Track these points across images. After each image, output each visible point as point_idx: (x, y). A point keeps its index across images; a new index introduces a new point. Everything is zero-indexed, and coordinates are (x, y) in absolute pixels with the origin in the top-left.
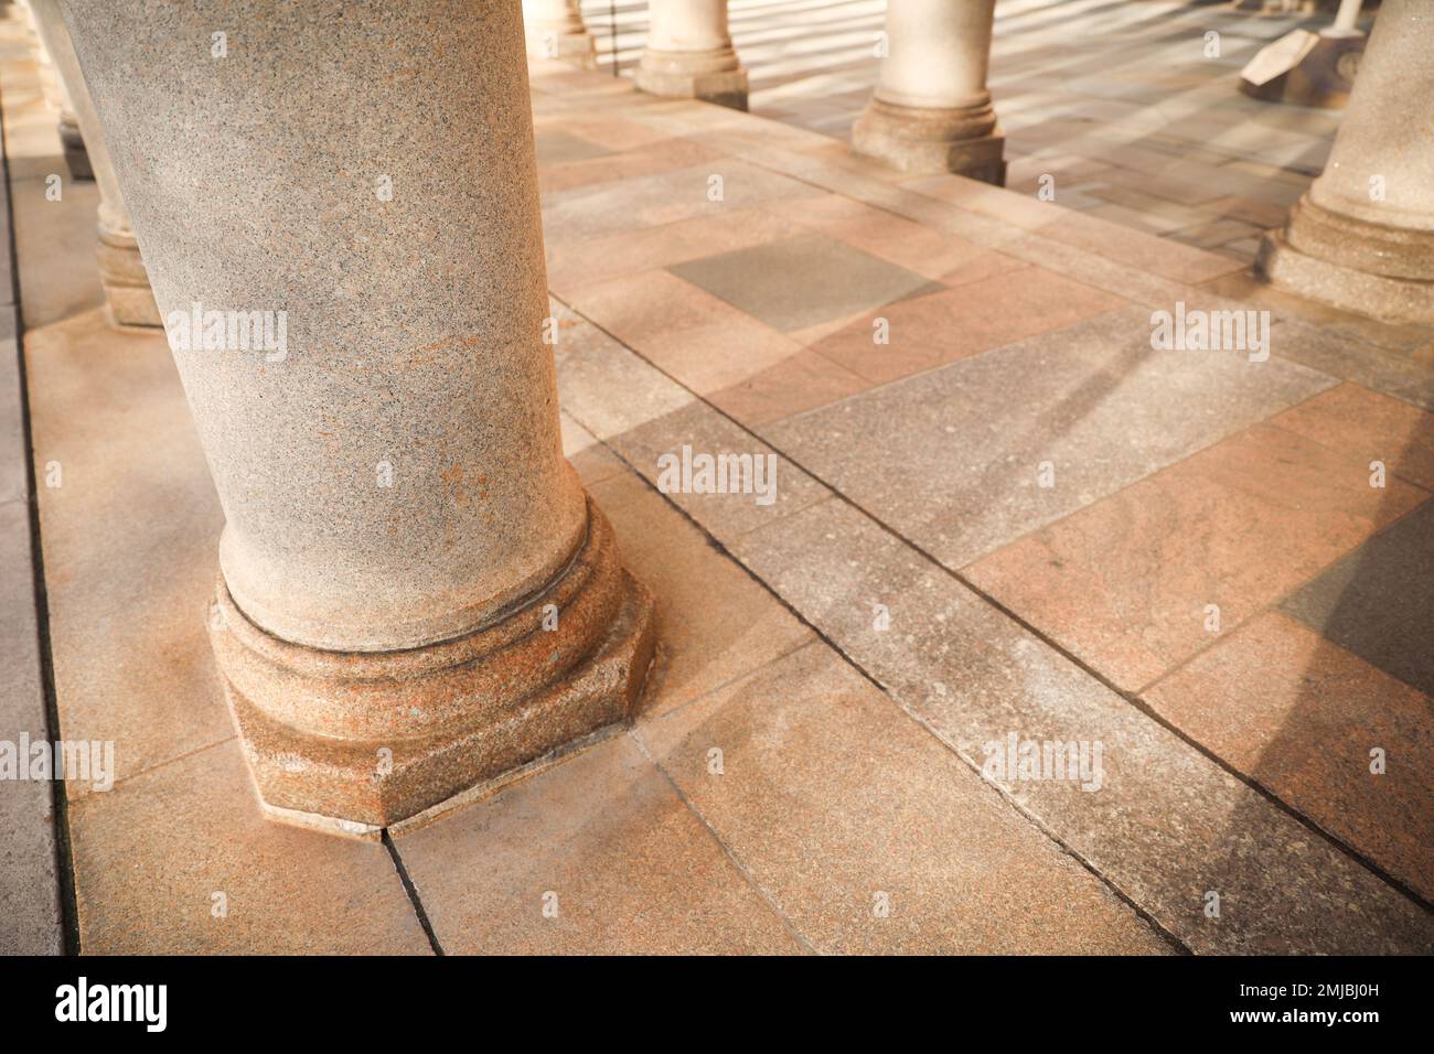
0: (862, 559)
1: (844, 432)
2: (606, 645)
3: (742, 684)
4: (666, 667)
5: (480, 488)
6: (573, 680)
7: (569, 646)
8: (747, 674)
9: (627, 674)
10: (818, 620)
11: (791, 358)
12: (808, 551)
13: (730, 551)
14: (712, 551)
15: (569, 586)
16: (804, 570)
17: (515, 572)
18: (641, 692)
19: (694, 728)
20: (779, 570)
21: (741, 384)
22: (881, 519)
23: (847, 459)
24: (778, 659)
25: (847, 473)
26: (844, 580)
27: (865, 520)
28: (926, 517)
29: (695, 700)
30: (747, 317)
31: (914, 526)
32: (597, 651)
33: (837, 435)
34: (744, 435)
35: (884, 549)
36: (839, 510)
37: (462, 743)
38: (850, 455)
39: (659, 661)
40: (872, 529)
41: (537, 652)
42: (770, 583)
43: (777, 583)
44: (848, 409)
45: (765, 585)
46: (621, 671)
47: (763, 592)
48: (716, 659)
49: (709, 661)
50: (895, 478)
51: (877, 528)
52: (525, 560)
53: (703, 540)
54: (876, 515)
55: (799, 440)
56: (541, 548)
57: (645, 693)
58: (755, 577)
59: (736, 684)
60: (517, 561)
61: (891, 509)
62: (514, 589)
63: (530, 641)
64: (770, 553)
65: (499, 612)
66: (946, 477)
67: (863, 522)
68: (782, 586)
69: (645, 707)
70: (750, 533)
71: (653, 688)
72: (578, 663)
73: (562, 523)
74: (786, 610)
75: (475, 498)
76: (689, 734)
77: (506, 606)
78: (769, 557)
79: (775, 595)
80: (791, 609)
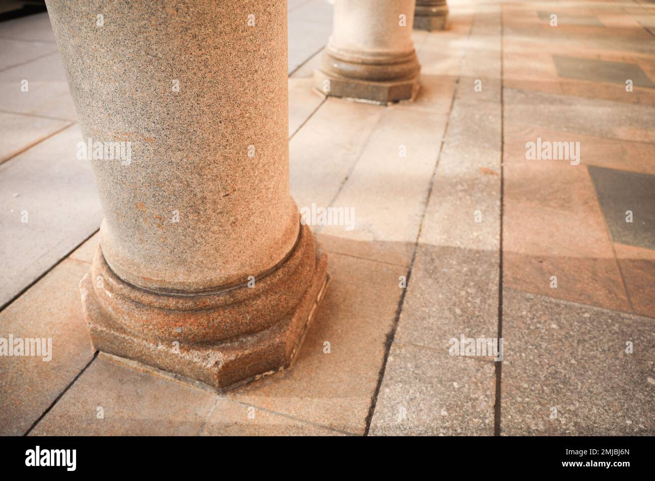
0: (453, 415)
1: (561, 328)
2: (229, 344)
3: (291, 422)
4: (277, 381)
5: (158, 221)
6: (193, 348)
7: (190, 330)
8: (302, 421)
9: (220, 366)
10: (376, 426)
11: (595, 260)
12: (431, 383)
13: (392, 348)
14: (384, 339)
15: (208, 300)
16: (411, 391)
17: (176, 274)
18: (245, 382)
19: (242, 422)
20: (399, 379)
21: (536, 258)
22: (503, 401)
23: (538, 347)
24: (326, 428)
25: (523, 355)
26: (424, 417)
27: (492, 392)
28: (536, 424)
29: (262, 409)
30: (601, 219)
31: (519, 423)
32: (222, 344)
33: (554, 326)
34: (495, 288)
35: (476, 420)
36: (484, 374)
37: (127, 338)
38: (544, 345)
39: (278, 374)
40: (487, 402)
41: (170, 321)
42: (384, 382)
43: (387, 386)
44: (587, 315)
45: (380, 382)
46: (217, 363)
47: (374, 385)
48: (301, 398)
49: (297, 396)
50: (552, 381)
51: (492, 403)
52: (186, 272)
53: (387, 330)
54: (503, 395)
55: (524, 313)
56: (201, 272)
57: (248, 384)
58: (382, 373)
59: (290, 420)
60: (181, 270)
61: (519, 399)
62: (169, 283)
63: (170, 314)
64: (409, 365)
65: (160, 289)
66: (595, 410)
67: (488, 393)
68: (387, 390)
69: (241, 391)
70: (416, 346)
71: (258, 385)
72: (204, 342)
73: (228, 266)
74: (369, 405)
75: (155, 225)
76: (236, 423)
77: (164, 289)
78: (406, 368)
79: (377, 391)
80: (373, 406)
